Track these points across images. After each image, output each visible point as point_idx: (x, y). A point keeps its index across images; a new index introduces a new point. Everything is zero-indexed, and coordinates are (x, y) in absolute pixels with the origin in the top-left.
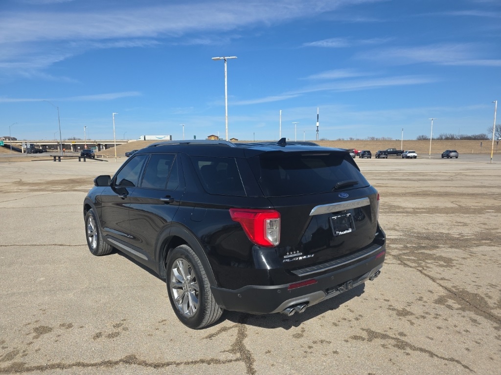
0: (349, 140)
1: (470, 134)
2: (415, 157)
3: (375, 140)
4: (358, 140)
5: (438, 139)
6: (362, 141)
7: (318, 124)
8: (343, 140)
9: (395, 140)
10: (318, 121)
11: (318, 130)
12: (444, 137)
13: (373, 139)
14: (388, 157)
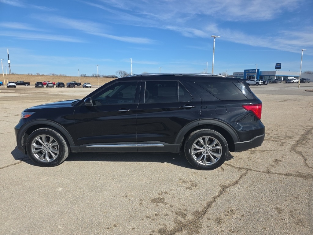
0: (36, 74)
1: (107, 75)
2: (91, 87)
3: (55, 75)
4: (43, 75)
5: (92, 77)
6: (46, 76)
7: (9, 62)
8: (32, 75)
9: (68, 76)
10: (9, 59)
11: (9, 66)
12: (95, 76)
13: (53, 75)
14: (75, 87)
